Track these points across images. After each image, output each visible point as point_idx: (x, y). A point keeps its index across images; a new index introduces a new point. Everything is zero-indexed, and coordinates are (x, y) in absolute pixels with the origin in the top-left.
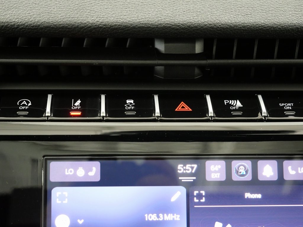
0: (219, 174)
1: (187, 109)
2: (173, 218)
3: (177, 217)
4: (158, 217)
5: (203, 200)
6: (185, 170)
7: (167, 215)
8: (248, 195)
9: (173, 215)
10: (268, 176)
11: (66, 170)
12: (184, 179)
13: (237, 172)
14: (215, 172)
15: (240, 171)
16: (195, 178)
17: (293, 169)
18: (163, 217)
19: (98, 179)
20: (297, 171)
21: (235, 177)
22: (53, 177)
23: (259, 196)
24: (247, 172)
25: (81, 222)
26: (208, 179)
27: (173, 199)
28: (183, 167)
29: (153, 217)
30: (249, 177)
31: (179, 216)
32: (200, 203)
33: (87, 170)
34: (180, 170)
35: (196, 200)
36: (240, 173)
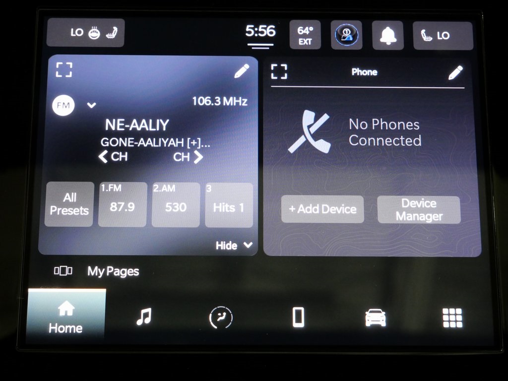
0: (310, 40)
2: (238, 103)
3: (243, 102)
4: (214, 101)
5: (285, 77)
6: (258, 32)
7: (228, 99)
8: (356, 71)
9: (237, 99)
10: (389, 43)
11: (72, 30)
12: (255, 46)
13: (339, 37)
14: (305, 36)
15: (345, 35)
16: (272, 45)
17: (427, 34)
18: (222, 101)
19: (121, 44)
20: (435, 37)
21: (336, 45)
22: (51, 42)
23: (374, 73)
24: (354, 37)
25: (92, 106)
26: (293, 46)
27: (238, 74)
28: (253, 29)
29: (206, 101)
30: (358, 45)
31: (246, 100)
32: (279, 82)
33: (104, 31)
34: (250, 32)
35: (273, 77)
36: (344, 38)
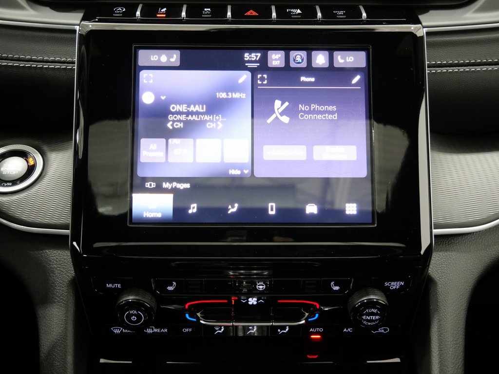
0: (279, 62)
1: (254, 13)
2: (240, 97)
3: (243, 96)
4: (228, 95)
5: (265, 82)
6: (251, 57)
7: (235, 94)
8: (303, 79)
9: (240, 94)
10: (320, 64)
11: (152, 56)
12: (249, 65)
13: (294, 60)
14: (276, 60)
15: (297, 59)
16: (259, 64)
17: (342, 58)
18: (232, 95)
19: (178, 64)
20: (345, 60)
21: (293, 64)
22: (141, 62)
23: (313, 80)
24: (302, 60)
25: (163, 98)
26: (269, 65)
27: (240, 81)
28: (249, 55)
29: (223, 95)
30: (304, 65)
31: (244, 95)
32: (262, 85)
33: (169, 57)
34: (246, 58)
35: (259, 82)
36: (297, 61)
